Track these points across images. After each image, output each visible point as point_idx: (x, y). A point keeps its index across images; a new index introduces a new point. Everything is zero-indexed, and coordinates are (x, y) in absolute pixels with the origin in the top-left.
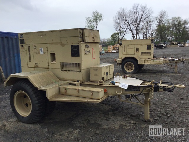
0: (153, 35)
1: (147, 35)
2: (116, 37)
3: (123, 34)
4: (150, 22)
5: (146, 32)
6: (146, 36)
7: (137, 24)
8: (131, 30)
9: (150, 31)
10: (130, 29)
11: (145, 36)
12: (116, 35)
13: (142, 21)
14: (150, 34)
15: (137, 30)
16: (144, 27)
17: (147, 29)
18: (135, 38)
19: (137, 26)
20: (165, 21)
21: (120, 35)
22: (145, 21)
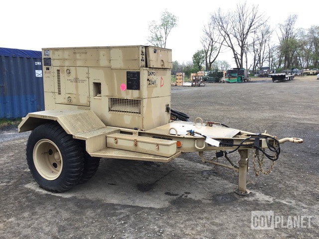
0: (272, 56)
1: (262, 57)
2: (203, 57)
3: (215, 54)
4: (267, 32)
5: (259, 51)
6: (260, 57)
7: (244, 35)
8: (232, 45)
9: (267, 50)
10: (230, 44)
11: (257, 58)
12: (203, 55)
13: (253, 31)
14: (266, 55)
15: (242, 47)
16: (257, 42)
17: (261, 44)
18: (239, 61)
19: (243, 39)
20: (296, 32)
21: (211, 54)
22: (258, 30)
